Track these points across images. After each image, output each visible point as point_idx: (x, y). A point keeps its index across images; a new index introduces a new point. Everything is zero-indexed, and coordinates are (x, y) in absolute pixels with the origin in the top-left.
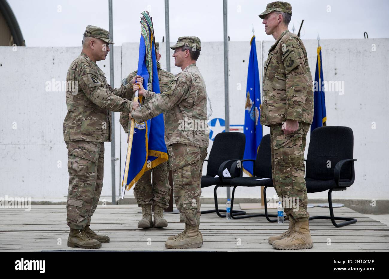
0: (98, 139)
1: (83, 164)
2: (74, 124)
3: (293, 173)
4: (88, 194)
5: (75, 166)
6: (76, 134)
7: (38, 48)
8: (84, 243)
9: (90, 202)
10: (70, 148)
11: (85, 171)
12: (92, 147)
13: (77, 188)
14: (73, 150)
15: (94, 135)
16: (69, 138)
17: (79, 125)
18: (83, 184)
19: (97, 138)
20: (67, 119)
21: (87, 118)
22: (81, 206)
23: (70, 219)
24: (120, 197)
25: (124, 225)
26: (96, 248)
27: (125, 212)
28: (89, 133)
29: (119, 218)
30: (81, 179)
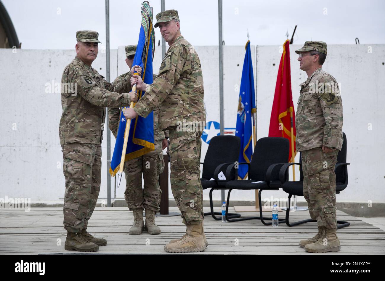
0: (92, 141)
1: (77, 166)
2: (67, 127)
3: (187, 176)
4: (84, 197)
5: (70, 169)
6: (70, 137)
7: (35, 50)
8: (82, 246)
9: (86, 204)
10: (65, 152)
11: (80, 173)
12: (86, 149)
13: (73, 192)
14: (67, 154)
15: (88, 137)
16: (63, 142)
17: (72, 127)
18: (79, 187)
19: (91, 139)
20: (61, 122)
21: (80, 120)
22: (77, 209)
23: (67, 222)
24: (115, 199)
25: (120, 228)
26: (93, 251)
27: (121, 214)
28: (83, 135)
29: (115, 221)
30: (76, 182)
